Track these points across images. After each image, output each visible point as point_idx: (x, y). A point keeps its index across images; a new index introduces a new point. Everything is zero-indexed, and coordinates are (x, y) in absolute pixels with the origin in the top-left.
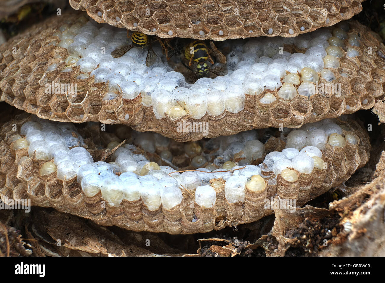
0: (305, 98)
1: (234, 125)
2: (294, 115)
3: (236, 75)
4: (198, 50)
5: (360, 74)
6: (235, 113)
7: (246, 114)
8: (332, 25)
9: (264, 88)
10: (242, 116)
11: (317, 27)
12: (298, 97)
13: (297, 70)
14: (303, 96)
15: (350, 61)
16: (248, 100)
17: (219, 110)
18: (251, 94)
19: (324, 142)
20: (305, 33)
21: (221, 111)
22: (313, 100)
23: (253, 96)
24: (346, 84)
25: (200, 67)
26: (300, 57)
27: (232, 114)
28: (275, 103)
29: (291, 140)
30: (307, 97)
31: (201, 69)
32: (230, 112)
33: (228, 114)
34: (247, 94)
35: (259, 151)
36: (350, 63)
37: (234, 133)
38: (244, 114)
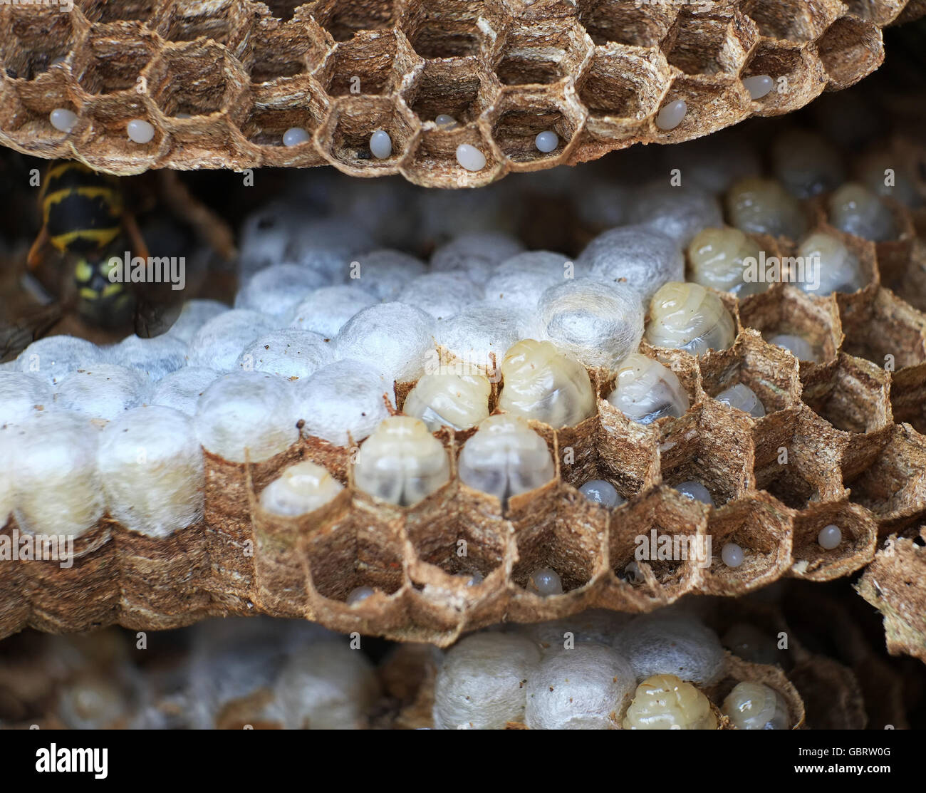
0: (488, 501)
1: (157, 587)
2: (420, 586)
3: (208, 341)
4: (66, 193)
5: (843, 387)
6: (152, 535)
7: (214, 542)
8: (694, 136)
9: (297, 431)
10: (194, 553)
11: (611, 141)
12: (449, 494)
13: (490, 350)
14: (476, 492)
15: (807, 315)
16: (215, 482)
17: (64, 517)
18: (227, 456)
19: (601, 717)
20: (535, 169)
21: (79, 523)
22: (530, 514)
23: (234, 465)
24: (737, 442)
25: (84, 272)
26: (534, 278)
27: (141, 542)
28: (327, 513)
29: (451, 683)
30: (496, 499)
31: (88, 284)
32: (132, 529)
33: (122, 537)
34: (212, 451)
35: (334, 704)
36: (808, 323)
37: (164, 622)
38: (203, 542)
